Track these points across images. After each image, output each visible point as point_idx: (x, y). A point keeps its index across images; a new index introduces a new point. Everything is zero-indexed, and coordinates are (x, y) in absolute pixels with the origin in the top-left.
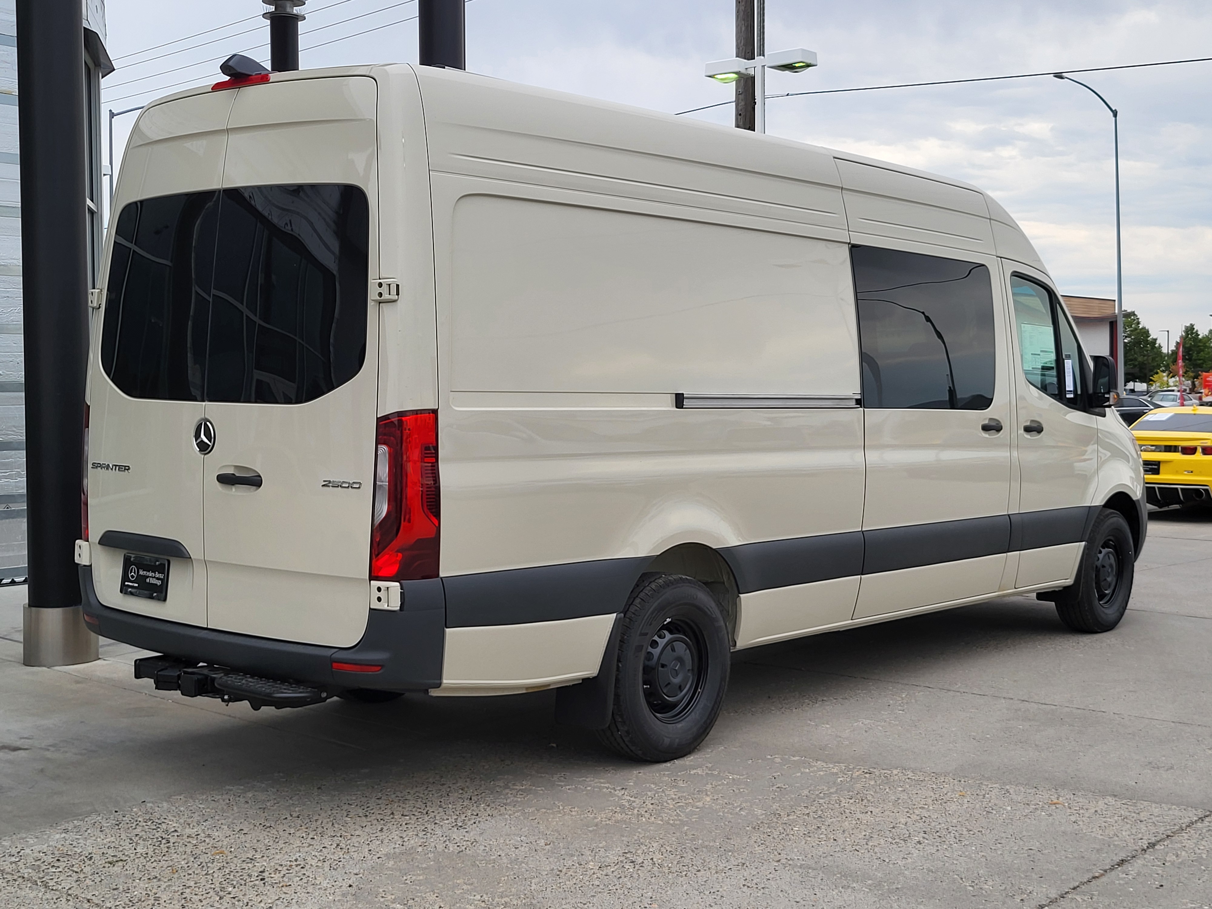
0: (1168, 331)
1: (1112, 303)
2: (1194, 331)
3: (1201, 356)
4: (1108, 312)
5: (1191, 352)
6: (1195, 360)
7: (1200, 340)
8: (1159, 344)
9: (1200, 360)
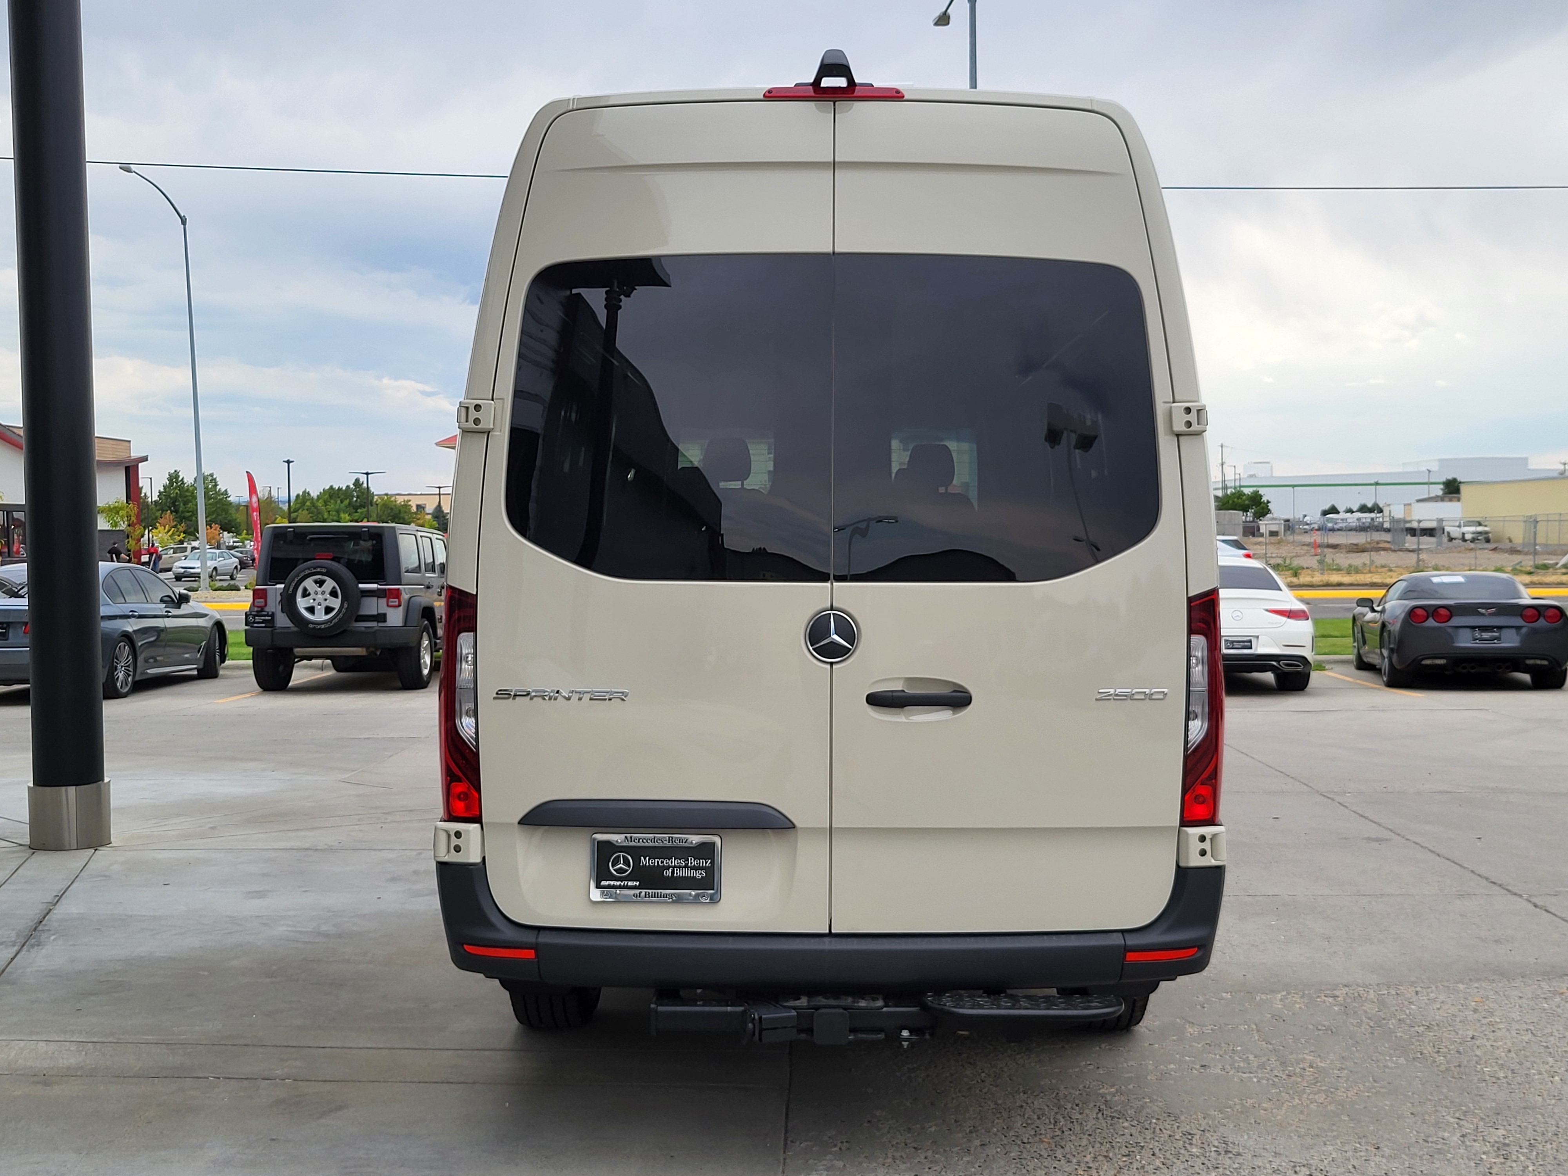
0: (151, 479)
1: (127, 444)
2: (180, 479)
3: (190, 508)
4: (121, 456)
5: (177, 503)
6: (183, 512)
7: (187, 490)
8: (145, 494)
9: (188, 512)
